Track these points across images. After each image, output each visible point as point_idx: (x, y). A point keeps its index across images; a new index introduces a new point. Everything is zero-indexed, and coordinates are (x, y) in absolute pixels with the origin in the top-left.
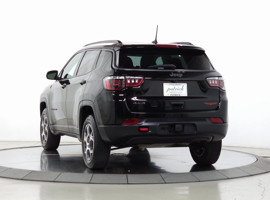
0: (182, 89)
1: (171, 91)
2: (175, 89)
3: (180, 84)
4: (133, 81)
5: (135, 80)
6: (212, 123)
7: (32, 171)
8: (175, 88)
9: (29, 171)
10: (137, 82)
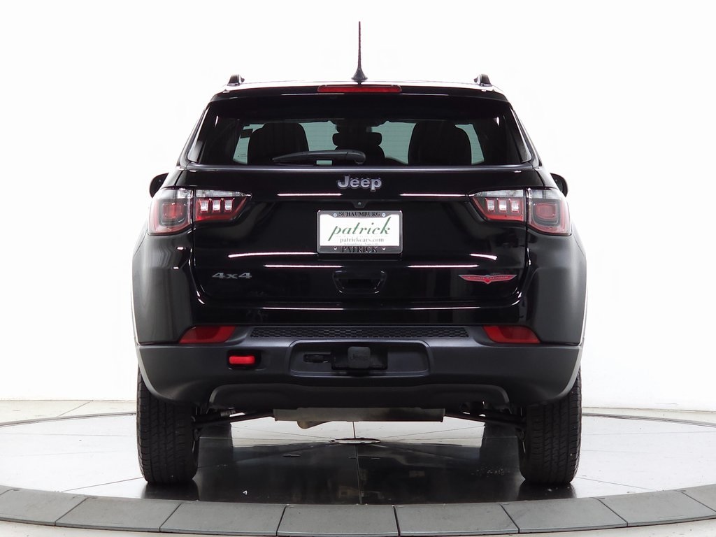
0: (384, 230)
1: (346, 236)
2: (358, 230)
3: (376, 212)
4: (217, 207)
5: (223, 201)
6: (491, 342)
7: (87, 498)
8: (360, 227)
9: (75, 497)
10: (229, 206)
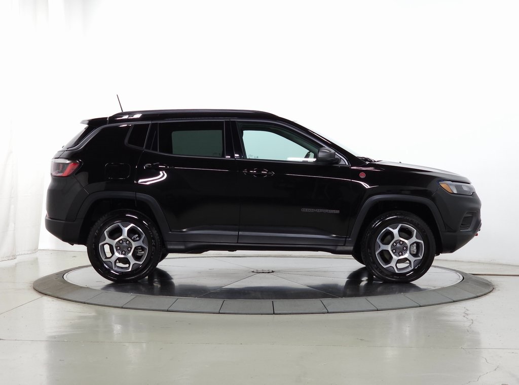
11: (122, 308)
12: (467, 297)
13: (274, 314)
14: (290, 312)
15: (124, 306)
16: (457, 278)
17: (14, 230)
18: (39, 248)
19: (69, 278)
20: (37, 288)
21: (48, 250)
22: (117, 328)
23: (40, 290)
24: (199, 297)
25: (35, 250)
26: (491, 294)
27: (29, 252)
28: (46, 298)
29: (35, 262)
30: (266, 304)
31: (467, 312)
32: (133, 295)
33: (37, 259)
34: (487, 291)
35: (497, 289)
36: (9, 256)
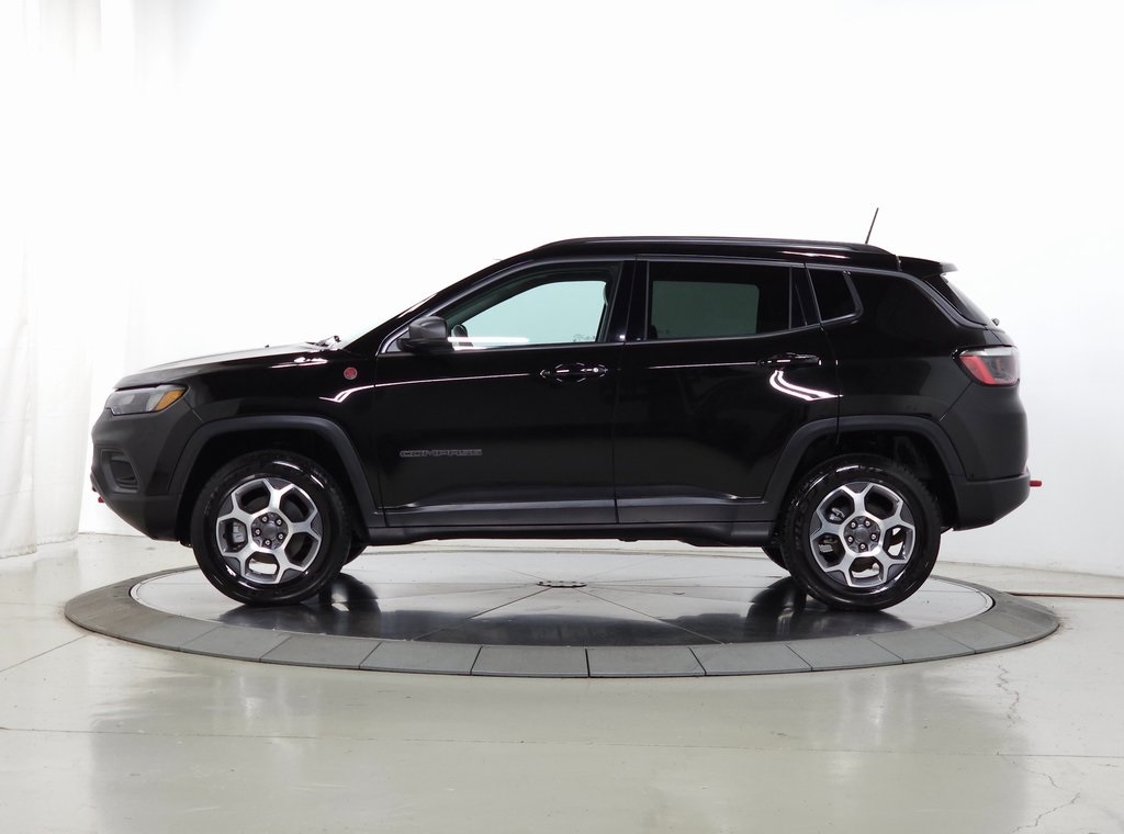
11: (260, 661)
12: (1002, 644)
13: (589, 676)
14: (624, 673)
15: (265, 658)
16: (982, 603)
17: (33, 490)
18: (81, 530)
19: (142, 594)
20: (74, 617)
21: (93, 533)
22: (251, 704)
23: (80, 621)
24: (419, 640)
25: (73, 533)
26: (1054, 637)
27: (61, 539)
28: (93, 639)
29: (73, 558)
30: (573, 656)
31: (1004, 677)
32: (282, 634)
33: (76, 553)
34: (1046, 631)
35: (1066, 626)
36: (22, 548)
